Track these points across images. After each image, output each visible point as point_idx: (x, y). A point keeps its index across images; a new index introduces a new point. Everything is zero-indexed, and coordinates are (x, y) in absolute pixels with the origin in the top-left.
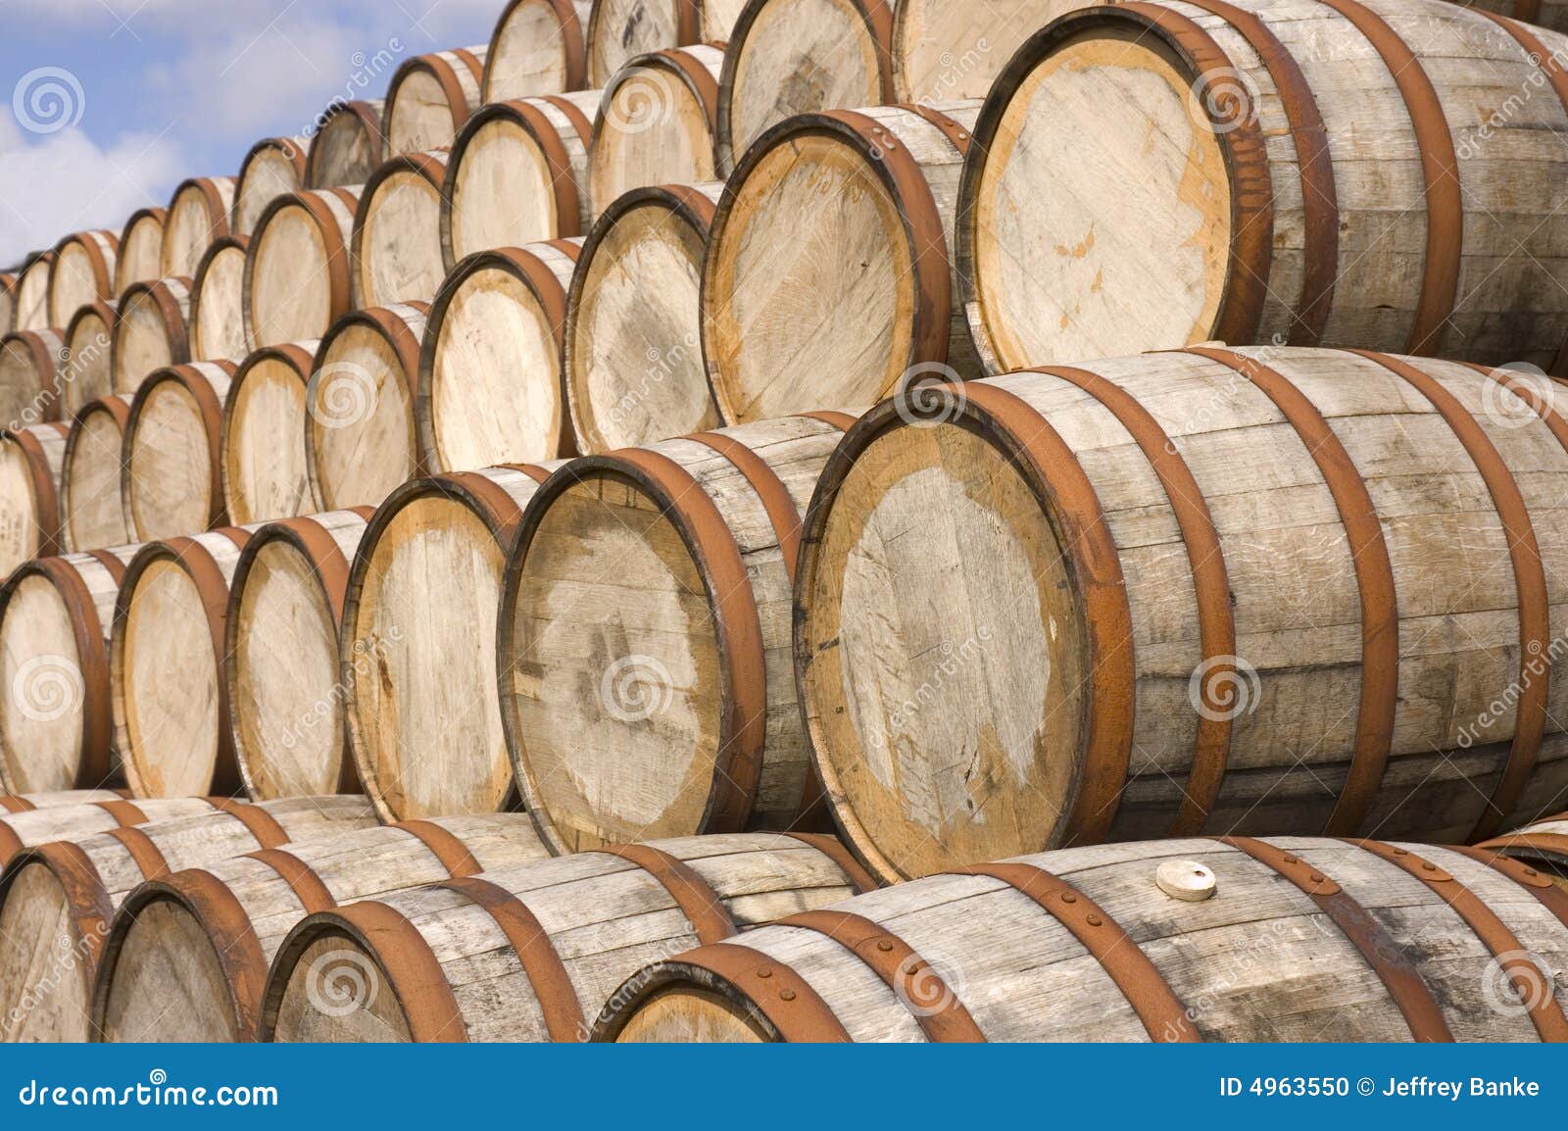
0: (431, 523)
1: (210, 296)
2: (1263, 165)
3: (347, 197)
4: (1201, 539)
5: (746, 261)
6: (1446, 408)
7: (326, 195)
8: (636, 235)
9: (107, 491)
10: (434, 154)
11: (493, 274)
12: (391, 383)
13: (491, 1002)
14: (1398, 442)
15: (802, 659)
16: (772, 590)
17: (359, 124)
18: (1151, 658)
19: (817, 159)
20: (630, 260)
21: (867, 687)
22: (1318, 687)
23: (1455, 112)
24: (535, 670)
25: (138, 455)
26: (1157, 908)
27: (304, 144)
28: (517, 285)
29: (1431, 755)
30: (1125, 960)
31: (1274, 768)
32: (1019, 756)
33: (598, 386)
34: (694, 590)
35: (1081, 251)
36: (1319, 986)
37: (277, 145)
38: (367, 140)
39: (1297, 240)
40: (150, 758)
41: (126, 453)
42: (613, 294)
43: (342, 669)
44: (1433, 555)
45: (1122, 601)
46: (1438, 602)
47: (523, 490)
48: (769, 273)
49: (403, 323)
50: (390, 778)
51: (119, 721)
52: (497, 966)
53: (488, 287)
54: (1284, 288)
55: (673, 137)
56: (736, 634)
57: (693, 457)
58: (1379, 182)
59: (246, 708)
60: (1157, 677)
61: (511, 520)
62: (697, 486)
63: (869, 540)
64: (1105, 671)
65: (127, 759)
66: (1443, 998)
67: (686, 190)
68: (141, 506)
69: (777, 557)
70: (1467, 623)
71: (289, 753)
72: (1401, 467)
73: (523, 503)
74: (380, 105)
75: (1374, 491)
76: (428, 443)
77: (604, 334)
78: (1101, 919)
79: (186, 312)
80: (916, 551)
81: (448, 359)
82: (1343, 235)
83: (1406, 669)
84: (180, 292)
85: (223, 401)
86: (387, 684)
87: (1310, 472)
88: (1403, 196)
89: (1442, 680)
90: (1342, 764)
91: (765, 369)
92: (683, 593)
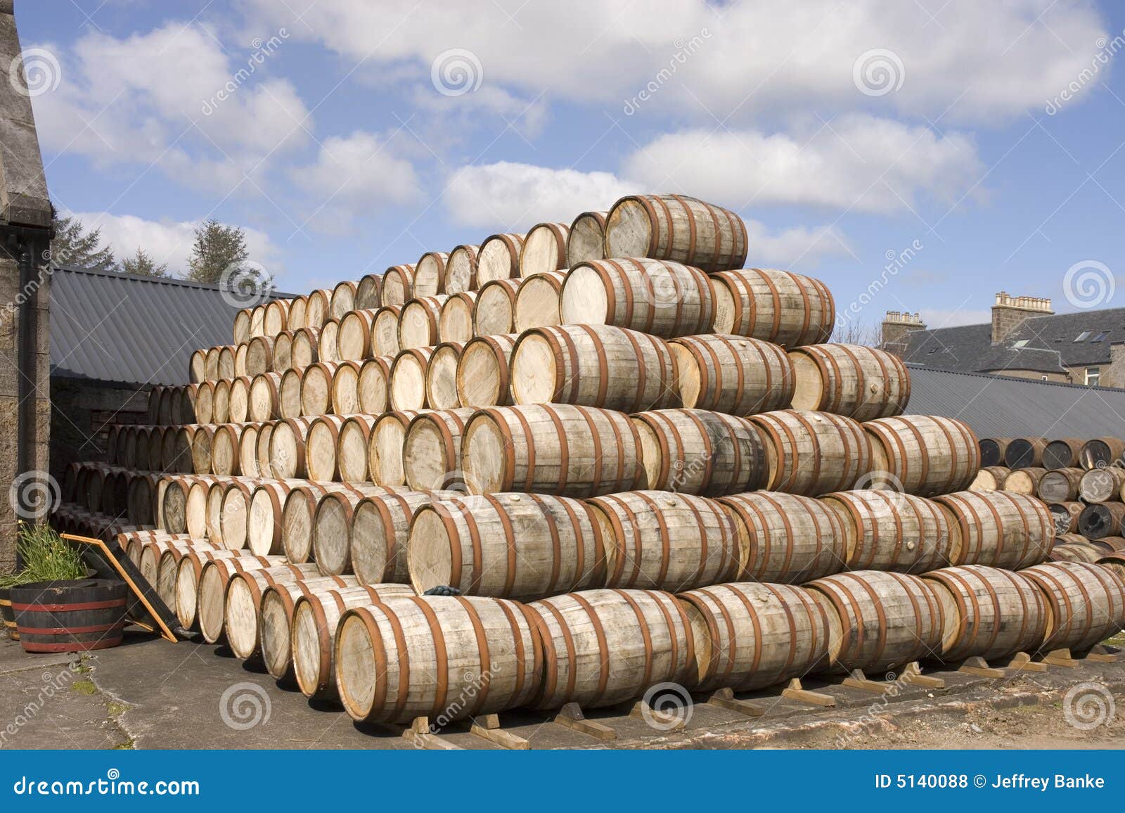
0: (390, 422)
1: (325, 335)
2: (564, 366)
3: (370, 313)
4: (530, 442)
5: (467, 367)
6: (588, 419)
7: (363, 312)
8: (445, 353)
9: (295, 395)
10: (397, 306)
11: (409, 355)
12: (381, 379)
13: (396, 513)
14: (575, 425)
15: (462, 458)
16: (457, 444)
17: (374, 282)
18: (518, 462)
19: (483, 347)
20: (443, 359)
21: (473, 464)
22: (552, 469)
23: (609, 356)
24: (409, 456)
25: (306, 387)
26: (508, 502)
27: (356, 285)
28: (415, 359)
29: (576, 483)
30: (500, 509)
31: (542, 483)
32: (496, 478)
33: (434, 388)
34: (442, 443)
35: (532, 377)
36: (533, 515)
37: (347, 284)
38: (376, 288)
39: (570, 381)
40: (315, 471)
41: (302, 387)
42: (438, 367)
43: (368, 454)
44: (578, 447)
45: (513, 451)
46: (578, 455)
47: (411, 417)
48: (471, 371)
49: (385, 363)
50: (378, 479)
51: (307, 462)
52: (398, 508)
53: (407, 358)
54: (568, 391)
55: (462, 316)
56: (450, 452)
57: (444, 415)
58: (589, 371)
59: (342, 461)
60: (519, 465)
61: (408, 424)
62: (444, 422)
63: (474, 436)
64: (509, 464)
65: (309, 472)
66: (556, 519)
67: (457, 344)
68: (305, 402)
69: (460, 437)
70: (584, 459)
71: (353, 472)
72: (575, 430)
73: (411, 420)
74: (382, 277)
75: (567, 434)
76: (391, 396)
77: (436, 375)
78: (497, 502)
79: (317, 339)
80: (482, 439)
81: (397, 375)
82: (581, 381)
83: (570, 467)
84: (315, 332)
85: (332, 375)
86: (378, 457)
87: (555, 430)
88: (595, 373)
89: (578, 470)
90: (557, 483)
91: (469, 392)
92: (440, 443)
